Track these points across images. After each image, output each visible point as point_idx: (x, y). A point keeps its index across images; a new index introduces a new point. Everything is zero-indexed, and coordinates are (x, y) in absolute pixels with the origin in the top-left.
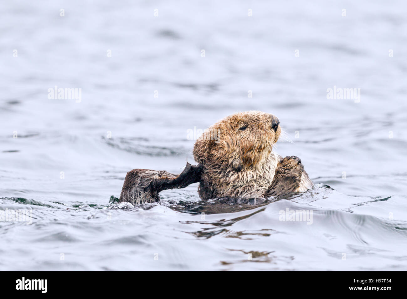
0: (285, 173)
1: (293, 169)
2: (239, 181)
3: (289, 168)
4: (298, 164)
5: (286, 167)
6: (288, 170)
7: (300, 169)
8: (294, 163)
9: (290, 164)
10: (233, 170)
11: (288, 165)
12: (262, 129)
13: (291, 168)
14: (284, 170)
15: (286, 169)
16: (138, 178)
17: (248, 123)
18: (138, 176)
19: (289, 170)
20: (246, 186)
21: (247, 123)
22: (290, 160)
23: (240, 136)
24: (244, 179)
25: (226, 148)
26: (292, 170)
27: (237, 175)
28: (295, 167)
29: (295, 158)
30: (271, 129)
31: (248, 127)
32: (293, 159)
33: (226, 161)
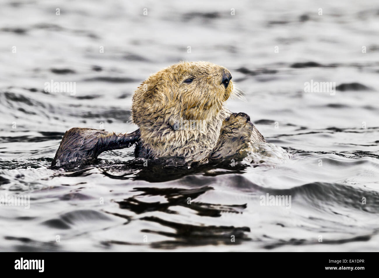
0: (232, 132)
1: (242, 128)
3: (237, 126)
4: (247, 122)
5: (233, 125)
6: (235, 129)
7: (250, 128)
8: (242, 121)
9: (237, 123)
10: (168, 128)
11: (235, 124)
12: (210, 83)
13: (239, 127)
14: (231, 129)
15: (234, 128)
16: (81, 139)
17: (195, 75)
18: (81, 137)
19: (237, 129)
20: (186, 148)
21: (193, 75)
22: (238, 118)
23: (183, 89)
24: (181, 139)
25: (163, 102)
26: (240, 129)
27: (173, 134)
28: (244, 125)
29: (243, 115)
30: (221, 84)
31: (195, 80)
32: (240, 117)
33: (161, 117)
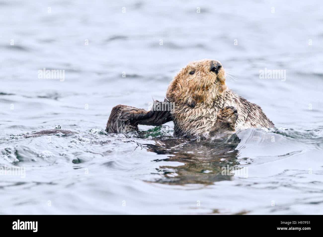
2: (192, 115)
